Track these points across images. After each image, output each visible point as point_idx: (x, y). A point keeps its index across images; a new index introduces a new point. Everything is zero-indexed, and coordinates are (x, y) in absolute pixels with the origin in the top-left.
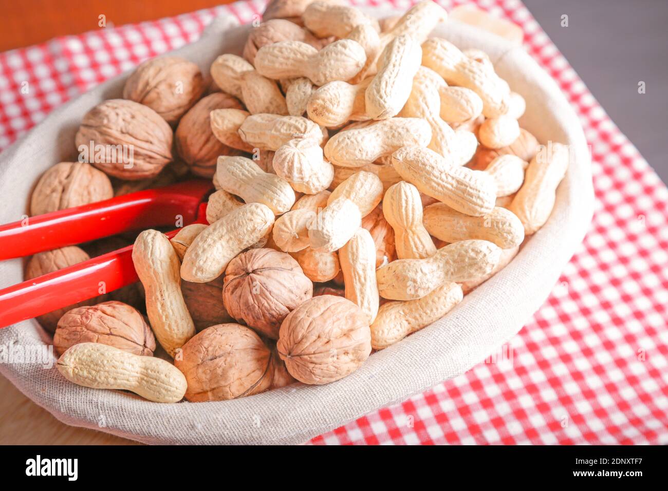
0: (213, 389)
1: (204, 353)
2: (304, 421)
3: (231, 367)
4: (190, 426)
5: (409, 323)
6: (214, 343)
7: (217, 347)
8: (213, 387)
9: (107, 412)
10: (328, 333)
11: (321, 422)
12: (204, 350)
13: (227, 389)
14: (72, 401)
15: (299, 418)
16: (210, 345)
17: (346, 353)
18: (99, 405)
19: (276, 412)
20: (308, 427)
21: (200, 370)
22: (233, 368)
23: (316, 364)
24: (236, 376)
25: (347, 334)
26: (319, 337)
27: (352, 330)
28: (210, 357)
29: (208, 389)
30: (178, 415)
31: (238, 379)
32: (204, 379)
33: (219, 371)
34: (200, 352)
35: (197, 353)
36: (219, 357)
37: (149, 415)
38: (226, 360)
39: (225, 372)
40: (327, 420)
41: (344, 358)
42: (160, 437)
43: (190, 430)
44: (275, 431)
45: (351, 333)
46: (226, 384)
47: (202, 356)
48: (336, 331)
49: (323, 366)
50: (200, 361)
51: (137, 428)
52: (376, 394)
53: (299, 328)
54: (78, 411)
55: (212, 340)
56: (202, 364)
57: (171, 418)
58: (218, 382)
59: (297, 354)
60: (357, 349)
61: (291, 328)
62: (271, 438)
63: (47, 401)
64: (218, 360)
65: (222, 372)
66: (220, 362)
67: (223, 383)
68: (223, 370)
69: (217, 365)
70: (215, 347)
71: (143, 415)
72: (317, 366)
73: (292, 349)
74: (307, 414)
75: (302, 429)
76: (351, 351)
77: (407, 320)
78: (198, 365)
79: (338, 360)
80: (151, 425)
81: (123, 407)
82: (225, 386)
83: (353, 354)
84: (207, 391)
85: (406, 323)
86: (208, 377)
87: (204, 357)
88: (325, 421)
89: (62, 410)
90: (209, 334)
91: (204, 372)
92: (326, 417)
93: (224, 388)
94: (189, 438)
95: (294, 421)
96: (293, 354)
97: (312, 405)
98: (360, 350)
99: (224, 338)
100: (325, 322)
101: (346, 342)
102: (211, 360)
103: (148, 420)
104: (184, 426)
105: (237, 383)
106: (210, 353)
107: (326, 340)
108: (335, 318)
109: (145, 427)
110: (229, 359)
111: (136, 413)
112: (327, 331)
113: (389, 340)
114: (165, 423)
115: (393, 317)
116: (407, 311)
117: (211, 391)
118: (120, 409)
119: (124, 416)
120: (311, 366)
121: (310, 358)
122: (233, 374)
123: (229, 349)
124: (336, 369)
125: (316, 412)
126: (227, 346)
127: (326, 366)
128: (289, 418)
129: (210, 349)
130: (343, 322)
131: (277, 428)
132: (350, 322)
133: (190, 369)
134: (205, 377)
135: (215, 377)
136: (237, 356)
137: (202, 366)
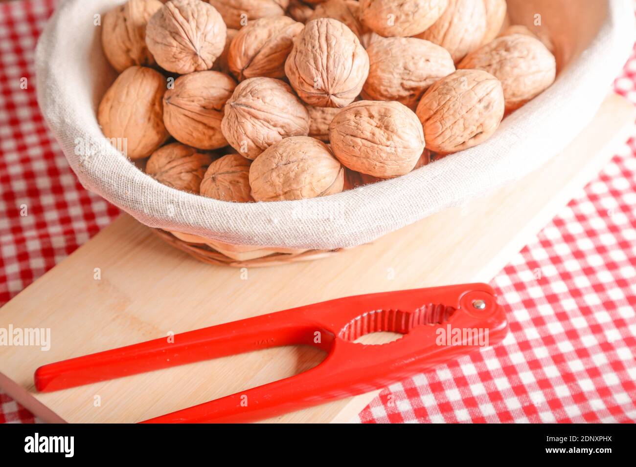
0: (286, 193)
1: (279, 159)
2: (373, 217)
3: (303, 171)
4: (268, 221)
6: (288, 149)
7: (291, 154)
8: (286, 191)
9: (188, 210)
11: (389, 218)
12: (279, 155)
13: (299, 192)
14: (154, 202)
15: (369, 214)
16: (284, 152)
18: (180, 205)
19: (347, 208)
20: (376, 222)
21: (274, 174)
22: (305, 173)
24: (308, 180)
28: (284, 162)
29: (281, 193)
30: (255, 212)
31: (309, 183)
33: (292, 175)
34: (275, 157)
35: (272, 159)
36: (293, 162)
37: (228, 212)
38: (298, 165)
39: (297, 176)
40: (394, 216)
42: (239, 232)
43: (267, 225)
44: (347, 225)
46: (298, 188)
47: (276, 161)
50: (275, 166)
51: (217, 224)
52: (440, 193)
54: (161, 211)
55: (286, 147)
56: (276, 168)
57: (248, 214)
58: (290, 185)
62: (342, 232)
63: (130, 203)
64: (291, 164)
65: (295, 176)
66: (293, 166)
67: (294, 186)
68: (296, 174)
69: (290, 169)
70: (289, 153)
71: (222, 213)
74: (376, 209)
75: (371, 224)
78: (272, 169)
80: (230, 222)
81: (203, 206)
82: (296, 190)
84: (280, 195)
86: (281, 180)
87: (279, 162)
89: (145, 210)
90: (284, 143)
91: (278, 176)
92: (393, 214)
93: (295, 191)
94: (266, 233)
95: (364, 216)
97: (380, 202)
99: (297, 145)
102: (285, 164)
103: (227, 217)
104: (261, 221)
105: (308, 187)
106: (284, 159)
109: (224, 222)
110: (301, 164)
111: (216, 211)
114: (243, 219)
117: (283, 195)
118: (201, 208)
119: (204, 214)
122: (305, 178)
123: (302, 156)
125: (384, 208)
126: (300, 153)
128: (359, 213)
129: (284, 155)
131: (348, 222)
133: (264, 173)
134: (278, 181)
135: (287, 181)
136: (310, 162)
137: (276, 170)
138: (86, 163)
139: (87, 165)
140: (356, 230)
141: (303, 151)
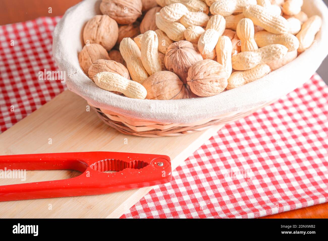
0: (158, 96)
1: (155, 80)
2: (197, 110)
3: (166, 86)
4: (149, 107)
5: (245, 80)
6: (159, 77)
8: (158, 95)
9: (113, 99)
10: (209, 71)
11: (205, 111)
12: (155, 79)
13: (164, 96)
14: (99, 95)
15: (195, 108)
16: (157, 77)
17: (217, 81)
18: (110, 97)
20: (199, 112)
21: (153, 88)
22: (167, 87)
23: (203, 84)
24: (168, 90)
25: (218, 73)
26: (205, 73)
27: (219, 72)
28: (157, 82)
29: (156, 96)
30: (143, 102)
31: (168, 92)
32: (154, 92)
33: (161, 88)
34: (153, 80)
35: (151, 81)
36: (161, 82)
37: (131, 102)
38: (164, 83)
39: (163, 88)
40: (207, 110)
41: (215, 84)
42: (135, 111)
43: (148, 109)
44: (185, 112)
45: (219, 73)
46: (163, 94)
47: (153, 82)
48: (213, 71)
49: (206, 86)
51: (126, 106)
52: (229, 102)
53: (196, 69)
54: (101, 99)
57: (140, 103)
58: (160, 93)
59: (195, 80)
60: (221, 80)
61: (193, 69)
62: (182, 115)
63: (88, 95)
64: (160, 83)
65: (162, 88)
66: (161, 84)
67: (162, 93)
68: (162, 87)
69: (160, 85)
71: (128, 102)
72: (204, 85)
73: (193, 78)
74: (199, 106)
75: (196, 113)
76: (218, 81)
77: (244, 78)
78: (152, 85)
79: (213, 84)
80: (132, 106)
81: (120, 98)
82: (163, 95)
83: (220, 83)
84: (155, 97)
85: (244, 80)
88: (206, 110)
89: (94, 99)
90: (157, 74)
91: (154, 88)
92: (207, 109)
94: (148, 112)
95: (193, 109)
96: (193, 79)
97: (201, 103)
98: (223, 81)
99: (163, 75)
100: (208, 67)
101: (217, 76)
103: (131, 104)
104: (145, 106)
105: (168, 93)
106: (157, 80)
107: (208, 74)
108: (212, 66)
109: (129, 106)
110: (165, 83)
111: (126, 100)
112: (208, 70)
113: (236, 85)
114: (138, 105)
115: (238, 76)
116: (244, 74)
117: (157, 97)
118: (119, 99)
119: (120, 102)
120: (201, 85)
121: (201, 81)
122: (167, 89)
123: (165, 79)
124: (212, 88)
125: (202, 106)
126: (165, 78)
127: (208, 85)
128: (191, 107)
130: (216, 68)
131: (185, 111)
132: (219, 68)
133: (148, 88)
134: (155, 91)
135: (159, 91)
136: (169, 82)
137: (153, 86)
138: (70, 77)
140: (189, 115)
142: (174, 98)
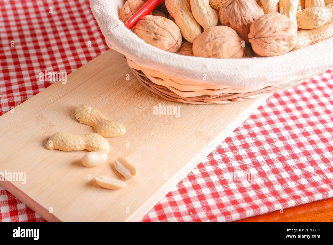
1: (210, 36)
3: (224, 42)
4: (204, 66)
6: (215, 32)
7: (217, 33)
8: (214, 54)
10: (276, 28)
12: (210, 35)
13: (221, 54)
15: (259, 68)
16: (213, 33)
17: (284, 40)
18: (158, 54)
21: (208, 45)
23: (267, 43)
24: (226, 48)
25: (286, 30)
26: (270, 29)
27: (287, 28)
28: (213, 38)
29: (211, 55)
30: (197, 60)
33: (218, 45)
35: (206, 37)
36: (218, 38)
37: (183, 59)
38: (221, 39)
39: (220, 45)
41: (282, 43)
43: (203, 68)
45: (288, 30)
47: (209, 37)
48: (280, 27)
49: (271, 45)
50: (208, 40)
51: (176, 65)
53: (260, 24)
55: (214, 31)
56: (209, 41)
58: (216, 50)
59: (258, 37)
60: (290, 38)
61: (256, 24)
66: (219, 40)
67: (219, 51)
69: (216, 41)
71: (180, 59)
72: (268, 44)
73: (256, 35)
76: (286, 39)
77: (310, 38)
78: (207, 42)
79: (279, 43)
80: (184, 64)
82: (220, 53)
83: (287, 41)
85: (310, 39)
86: (212, 48)
87: (210, 38)
91: (210, 46)
94: (202, 72)
96: (256, 37)
98: (291, 40)
99: (220, 30)
100: (274, 22)
101: (284, 33)
102: (214, 39)
103: (182, 62)
104: (200, 65)
105: (226, 51)
106: (213, 36)
107: (274, 31)
108: (280, 21)
109: (181, 64)
110: (223, 39)
111: (176, 58)
112: (275, 26)
113: (301, 46)
115: (303, 36)
116: (310, 34)
118: (168, 56)
119: (170, 59)
120: (265, 44)
121: (265, 39)
122: (225, 46)
123: (223, 34)
124: (278, 48)
126: (222, 33)
127: (272, 45)
129: (213, 34)
130: (284, 24)
131: (248, 71)
132: (287, 24)
133: (202, 45)
134: (210, 49)
135: (215, 48)
136: (227, 38)
137: (209, 42)
138: (111, 30)
139: (111, 31)
141: (223, 32)
142: (234, 56)
